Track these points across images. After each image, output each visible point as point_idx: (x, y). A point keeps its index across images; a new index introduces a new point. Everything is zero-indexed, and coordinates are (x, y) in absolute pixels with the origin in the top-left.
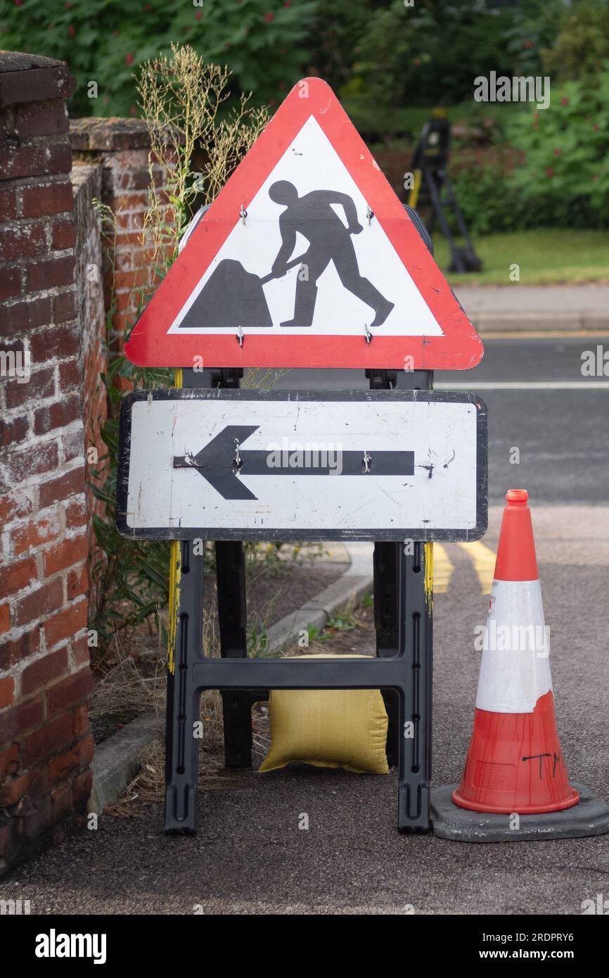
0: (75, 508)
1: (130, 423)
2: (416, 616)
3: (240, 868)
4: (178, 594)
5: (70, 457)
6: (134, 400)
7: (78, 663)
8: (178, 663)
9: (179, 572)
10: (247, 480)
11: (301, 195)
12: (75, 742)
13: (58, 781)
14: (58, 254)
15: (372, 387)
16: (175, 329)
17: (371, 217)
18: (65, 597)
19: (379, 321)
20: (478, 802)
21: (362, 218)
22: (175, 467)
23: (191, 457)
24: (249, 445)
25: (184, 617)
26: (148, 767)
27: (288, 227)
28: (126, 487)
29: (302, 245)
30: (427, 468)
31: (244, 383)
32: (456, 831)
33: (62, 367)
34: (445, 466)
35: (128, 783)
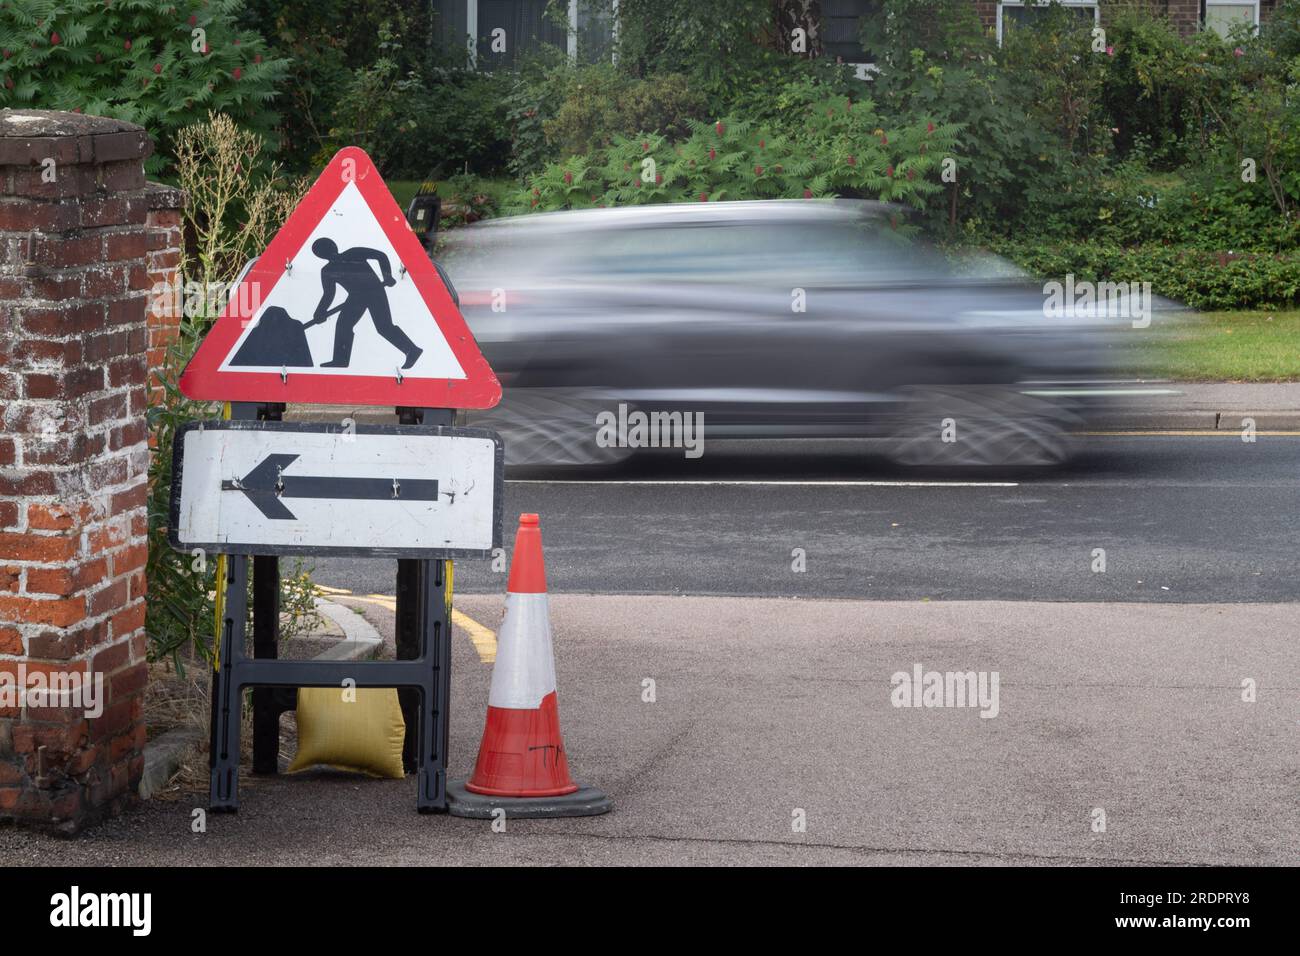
0: (138, 519)
1: (183, 450)
2: (437, 624)
3: (280, 833)
4: (224, 602)
5: (137, 473)
6: (187, 429)
7: (137, 656)
8: (224, 662)
9: (225, 582)
10: (289, 503)
11: (340, 251)
12: (132, 728)
13: (118, 760)
14: (133, 294)
15: (401, 422)
16: (225, 367)
17: (404, 272)
18: (129, 597)
19: (408, 365)
20: (489, 787)
21: (395, 273)
22: (223, 489)
23: (238, 481)
24: (291, 471)
25: (229, 622)
26: (185, 767)
27: (329, 279)
28: (178, 506)
29: (341, 295)
30: (449, 494)
31: (286, 416)
32: (469, 809)
33: (133, 393)
34: (466, 494)
35: (169, 778)
